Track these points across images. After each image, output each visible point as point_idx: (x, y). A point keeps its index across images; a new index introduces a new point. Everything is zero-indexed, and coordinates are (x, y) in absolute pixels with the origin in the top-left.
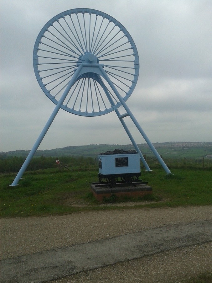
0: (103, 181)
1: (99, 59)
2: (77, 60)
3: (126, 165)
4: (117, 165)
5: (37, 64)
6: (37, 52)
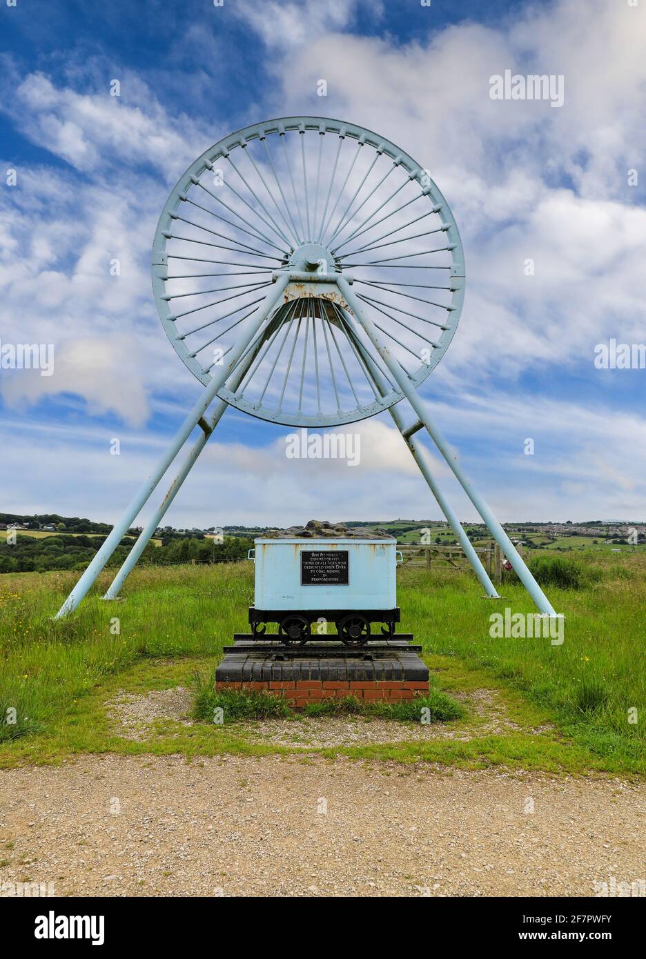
0: (264, 630)
1: (344, 261)
2: (278, 264)
3: (342, 578)
4: (307, 578)
5: (164, 276)
6: (164, 244)
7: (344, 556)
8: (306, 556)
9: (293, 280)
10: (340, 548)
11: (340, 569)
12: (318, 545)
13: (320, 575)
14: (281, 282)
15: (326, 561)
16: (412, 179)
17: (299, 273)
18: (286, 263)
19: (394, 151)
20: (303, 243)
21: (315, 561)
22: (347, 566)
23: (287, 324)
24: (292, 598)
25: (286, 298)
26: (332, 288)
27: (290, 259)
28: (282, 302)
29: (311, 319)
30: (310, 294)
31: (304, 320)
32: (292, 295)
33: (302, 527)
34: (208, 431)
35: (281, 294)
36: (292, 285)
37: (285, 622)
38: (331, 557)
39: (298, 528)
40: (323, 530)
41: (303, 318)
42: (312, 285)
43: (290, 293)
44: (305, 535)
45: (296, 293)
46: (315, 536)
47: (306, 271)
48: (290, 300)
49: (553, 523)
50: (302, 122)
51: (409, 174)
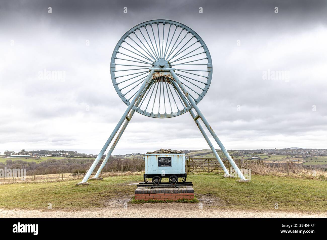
0: (148, 181)
1: (172, 64)
2: (151, 66)
3: (170, 165)
4: (160, 165)
5: (114, 71)
6: (114, 61)
7: (170, 159)
8: (159, 159)
9: (155, 71)
10: (169, 156)
11: (169, 162)
12: (163, 155)
13: (163, 164)
14: (152, 72)
15: (165, 160)
16: (193, 37)
17: (157, 69)
18: (153, 65)
19: (187, 29)
20: (159, 59)
21: (162, 160)
22: (171, 161)
23: (154, 84)
24: (156, 171)
25: (154, 77)
26: (168, 73)
27: (155, 64)
28: (152, 78)
29: (162, 82)
30: (161, 75)
31: (160, 82)
32: (155, 76)
33: (158, 151)
34: (128, 120)
35: (152, 76)
36: (155, 73)
37: (154, 178)
38: (166, 159)
39: (157, 151)
40: (164, 151)
41: (159, 82)
42: (162, 72)
43: (155, 75)
44: (159, 153)
45: (157, 75)
46: (162, 153)
47: (160, 68)
48: (155, 77)
49: (269, 149)
50: (157, 21)
51: (193, 35)
